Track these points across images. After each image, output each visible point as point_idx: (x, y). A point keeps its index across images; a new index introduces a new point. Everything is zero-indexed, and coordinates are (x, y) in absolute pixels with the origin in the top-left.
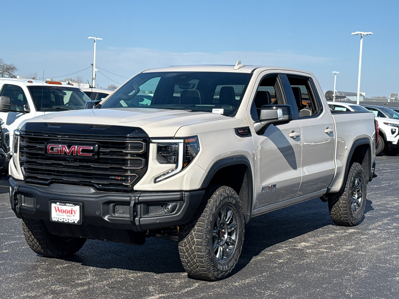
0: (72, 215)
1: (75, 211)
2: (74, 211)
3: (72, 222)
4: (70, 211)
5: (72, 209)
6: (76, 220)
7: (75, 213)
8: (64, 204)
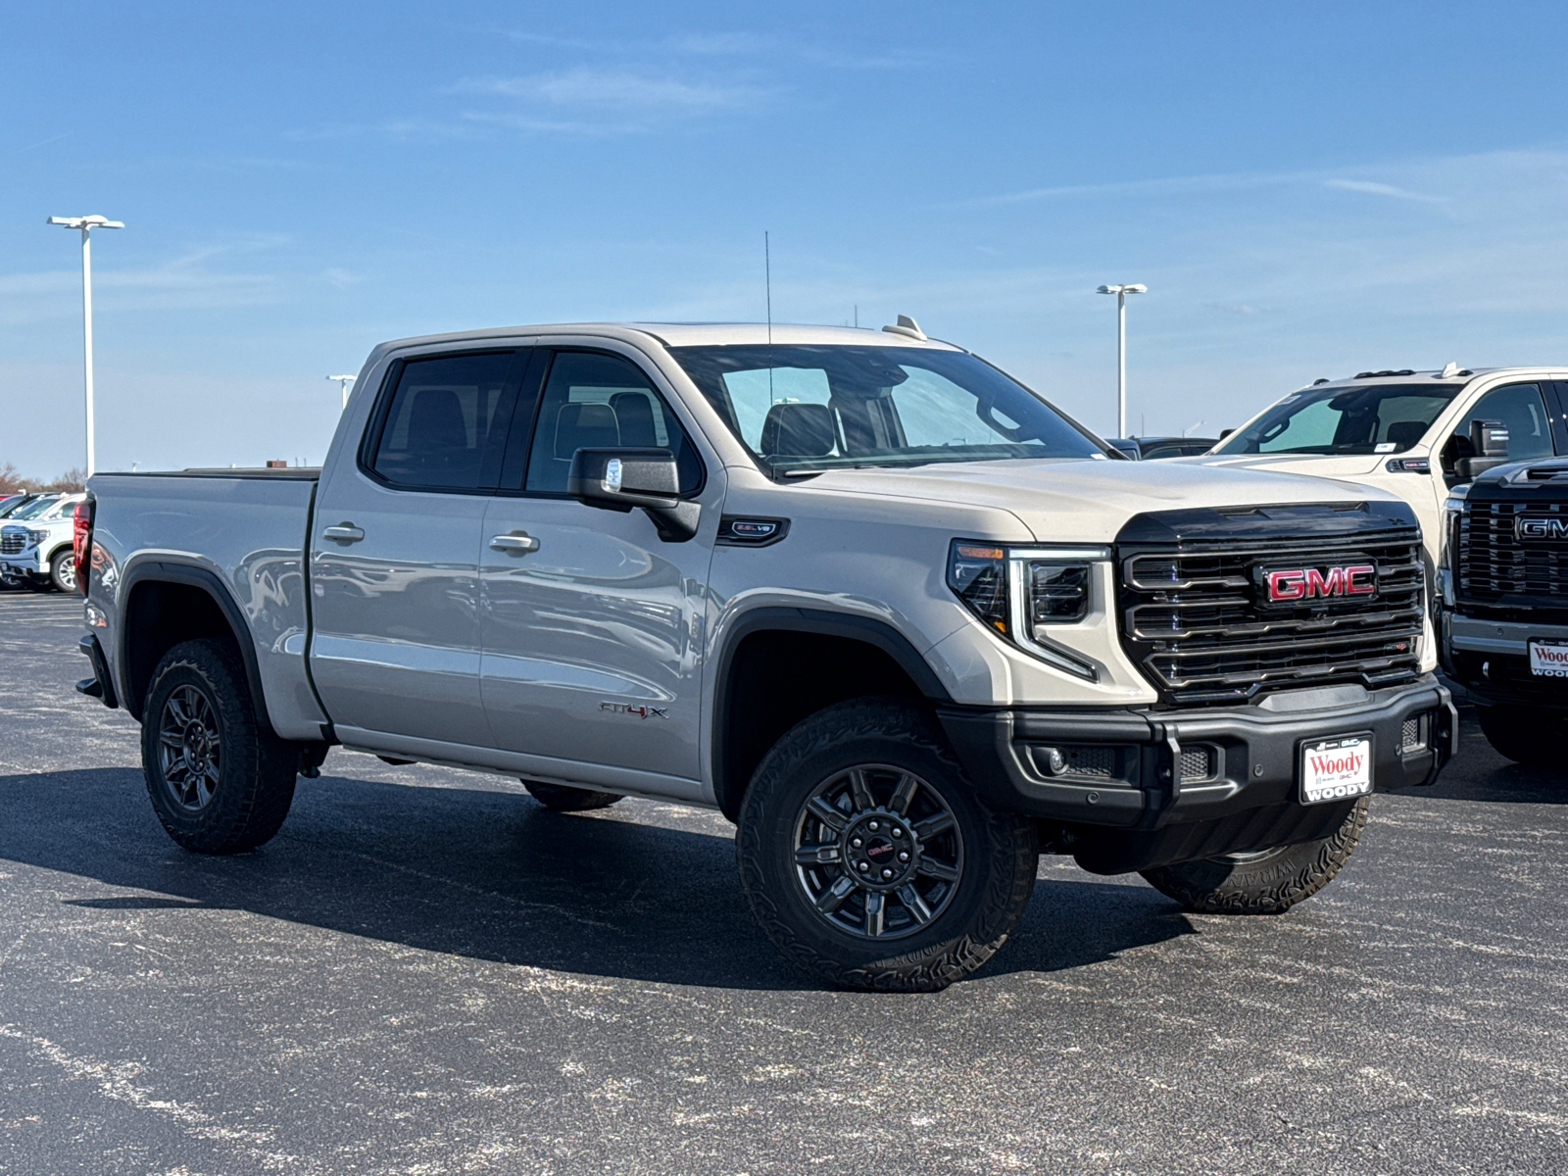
0: (1352, 772)
1: (1360, 758)
2: (1357, 758)
3: (1355, 791)
4: (1349, 761)
5: (1352, 753)
6: (1363, 784)
7: (1359, 764)
8: (1336, 745)
